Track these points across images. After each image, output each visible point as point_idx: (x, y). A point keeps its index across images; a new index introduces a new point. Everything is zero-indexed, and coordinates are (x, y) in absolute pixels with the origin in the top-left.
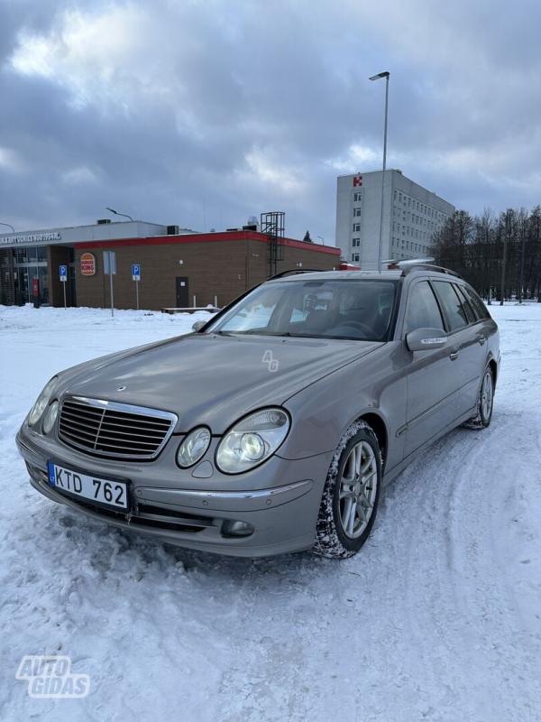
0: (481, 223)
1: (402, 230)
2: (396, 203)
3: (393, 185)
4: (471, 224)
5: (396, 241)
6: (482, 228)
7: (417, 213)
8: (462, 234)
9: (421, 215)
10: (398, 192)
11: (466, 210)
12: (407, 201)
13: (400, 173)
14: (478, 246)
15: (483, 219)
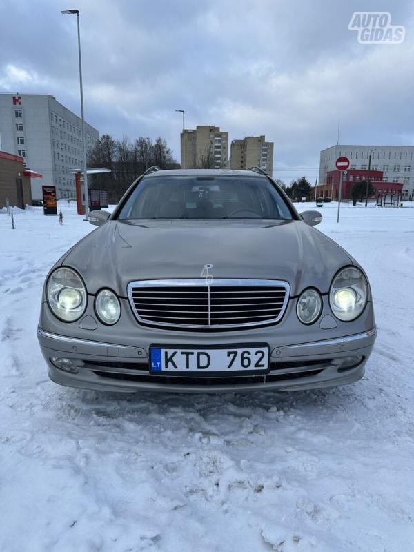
0: (122, 145)
1: (60, 146)
2: (54, 123)
3: (49, 108)
4: (115, 147)
5: (56, 155)
6: (122, 149)
7: (71, 134)
8: (109, 154)
9: (75, 136)
10: (54, 115)
11: (110, 135)
12: (62, 123)
13: (54, 99)
14: (120, 163)
15: (123, 143)
